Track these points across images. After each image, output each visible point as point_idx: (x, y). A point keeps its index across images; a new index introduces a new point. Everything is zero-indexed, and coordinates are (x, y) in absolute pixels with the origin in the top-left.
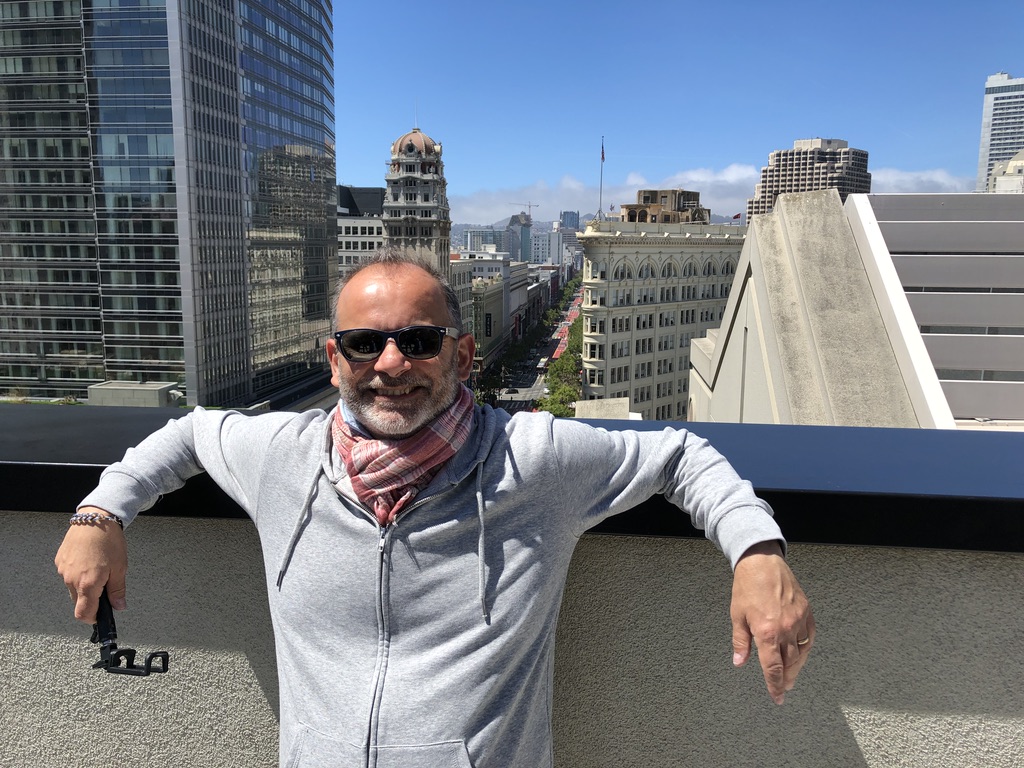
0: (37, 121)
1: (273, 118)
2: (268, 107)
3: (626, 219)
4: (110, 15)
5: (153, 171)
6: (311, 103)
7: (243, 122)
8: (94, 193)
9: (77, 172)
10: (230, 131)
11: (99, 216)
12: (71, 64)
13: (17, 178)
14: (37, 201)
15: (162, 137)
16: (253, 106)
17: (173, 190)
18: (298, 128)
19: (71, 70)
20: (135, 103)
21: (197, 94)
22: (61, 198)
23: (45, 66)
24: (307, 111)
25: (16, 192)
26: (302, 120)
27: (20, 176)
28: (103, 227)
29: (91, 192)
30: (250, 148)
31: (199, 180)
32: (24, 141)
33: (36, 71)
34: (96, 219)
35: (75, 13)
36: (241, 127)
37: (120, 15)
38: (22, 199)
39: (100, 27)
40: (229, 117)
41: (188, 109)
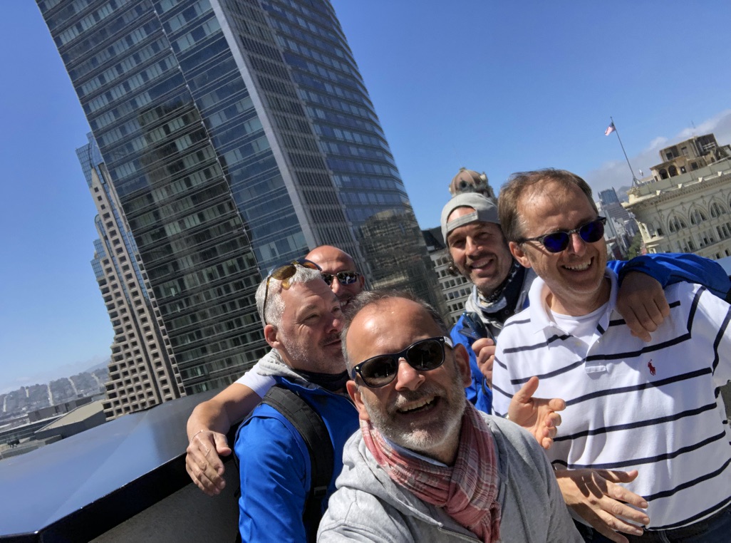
0: (218, 251)
1: (362, 197)
2: (356, 190)
3: (659, 179)
4: (239, 166)
7: (344, 207)
9: (251, 277)
10: (337, 216)
12: (227, 207)
13: (217, 294)
15: (296, 236)
16: (346, 193)
18: (381, 198)
19: (229, 212)
20: (273, 218)
21: (309, 198)
23: (212, 215)
24: (383, 184)
27: (218, 292)
32: (215, 267)
33: (208, 219)
35: (217, 173)
36: (344, 211)
37: (245, 164)
38: (224, 307)
39: (236, 177)
40: (334, 207)
41: (306, 210)
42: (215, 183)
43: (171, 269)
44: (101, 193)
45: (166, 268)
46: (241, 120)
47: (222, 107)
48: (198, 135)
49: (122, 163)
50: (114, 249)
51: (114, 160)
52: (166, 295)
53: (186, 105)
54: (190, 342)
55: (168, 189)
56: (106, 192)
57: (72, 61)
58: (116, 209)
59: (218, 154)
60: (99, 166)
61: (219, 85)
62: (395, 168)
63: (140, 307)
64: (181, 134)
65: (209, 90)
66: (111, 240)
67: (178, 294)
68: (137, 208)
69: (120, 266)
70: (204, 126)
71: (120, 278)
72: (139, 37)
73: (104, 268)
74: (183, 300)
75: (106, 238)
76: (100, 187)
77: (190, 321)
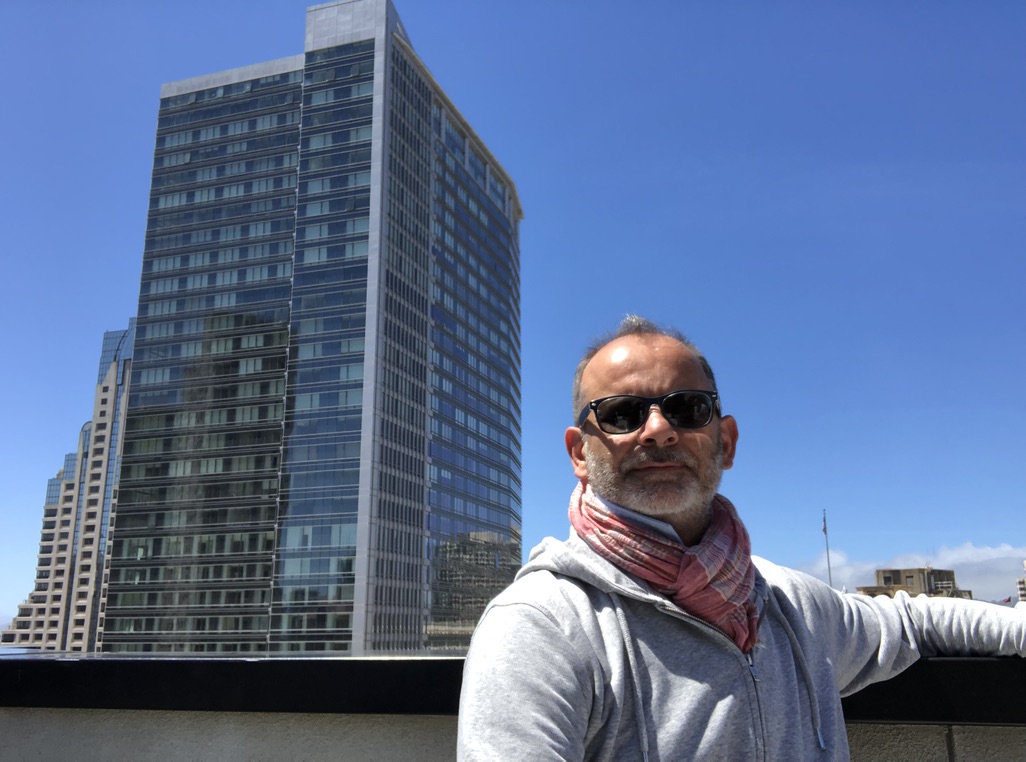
0: (229, 516)
1: (459, 504)
2: (454, 492)
4: (310, 416)
5: (334, 561)
6: (498, 487)
7: (428, 508)
8: (273, 587)
9: (259, 565)
10: (414, 518)
11: (274, 611)
12: (268, 462)
13: (201, 575)
14: (216, 597)
15: (346, 527)
16: (439, 493)
17: (352, 581)
18: (483, 513)
19: (268, 467)
20: (324, 495)
21: (385, 483)
22: (239, 594)
23: (244, 466)
24: (494, 496)
25: (198, 589)
26: (488, 504)
27: (204, 573)
28: (276, 622)
29: (269, 586)
30: (433, 535)
31: (380, 568)
32: (213, 537)
33: (235, 470)
34: (271, 614)
35: (278, 416)
36: (425, 514)
37: (319, 415)
38: (202, 597)
39: (298, 427)
40: (414, 505)
41: (374, 498)
42: (268, 427)
43: (152, 522)
44: (110, 396)
45: (145, 518)
46: (340, 362)
47: (323, 339)
48: (275, 362)
49: (156, 366)
50: (89, 471)
51: (146, 359)
52: (129, 555)
53: (277, 324)
54: (132, 631)
55: (200, 417)
56: (117, 397)
57: (158, 229)
58: (118, 422)
59: (288, 393)
60: (125, 361)
61: (333, 314)
62: (518, 482)
63: (86, 562)
64: (251, 354)
65: (316, 316)
66: (91, 459)
67: (146, 559)
68: (146, 429)
69: (86, 497)
70: (288, 354)
71: (78, 513)
72: (260, 231)
73: (63, 493)
74: (148, 569)
75: (86, 455)
76: (112, 387)
77: (145, 601)
